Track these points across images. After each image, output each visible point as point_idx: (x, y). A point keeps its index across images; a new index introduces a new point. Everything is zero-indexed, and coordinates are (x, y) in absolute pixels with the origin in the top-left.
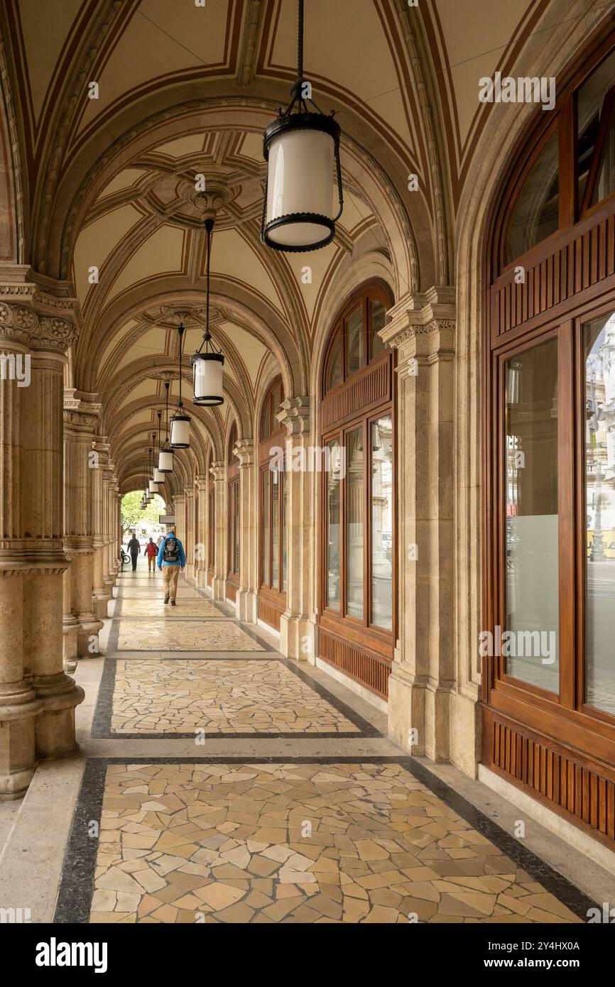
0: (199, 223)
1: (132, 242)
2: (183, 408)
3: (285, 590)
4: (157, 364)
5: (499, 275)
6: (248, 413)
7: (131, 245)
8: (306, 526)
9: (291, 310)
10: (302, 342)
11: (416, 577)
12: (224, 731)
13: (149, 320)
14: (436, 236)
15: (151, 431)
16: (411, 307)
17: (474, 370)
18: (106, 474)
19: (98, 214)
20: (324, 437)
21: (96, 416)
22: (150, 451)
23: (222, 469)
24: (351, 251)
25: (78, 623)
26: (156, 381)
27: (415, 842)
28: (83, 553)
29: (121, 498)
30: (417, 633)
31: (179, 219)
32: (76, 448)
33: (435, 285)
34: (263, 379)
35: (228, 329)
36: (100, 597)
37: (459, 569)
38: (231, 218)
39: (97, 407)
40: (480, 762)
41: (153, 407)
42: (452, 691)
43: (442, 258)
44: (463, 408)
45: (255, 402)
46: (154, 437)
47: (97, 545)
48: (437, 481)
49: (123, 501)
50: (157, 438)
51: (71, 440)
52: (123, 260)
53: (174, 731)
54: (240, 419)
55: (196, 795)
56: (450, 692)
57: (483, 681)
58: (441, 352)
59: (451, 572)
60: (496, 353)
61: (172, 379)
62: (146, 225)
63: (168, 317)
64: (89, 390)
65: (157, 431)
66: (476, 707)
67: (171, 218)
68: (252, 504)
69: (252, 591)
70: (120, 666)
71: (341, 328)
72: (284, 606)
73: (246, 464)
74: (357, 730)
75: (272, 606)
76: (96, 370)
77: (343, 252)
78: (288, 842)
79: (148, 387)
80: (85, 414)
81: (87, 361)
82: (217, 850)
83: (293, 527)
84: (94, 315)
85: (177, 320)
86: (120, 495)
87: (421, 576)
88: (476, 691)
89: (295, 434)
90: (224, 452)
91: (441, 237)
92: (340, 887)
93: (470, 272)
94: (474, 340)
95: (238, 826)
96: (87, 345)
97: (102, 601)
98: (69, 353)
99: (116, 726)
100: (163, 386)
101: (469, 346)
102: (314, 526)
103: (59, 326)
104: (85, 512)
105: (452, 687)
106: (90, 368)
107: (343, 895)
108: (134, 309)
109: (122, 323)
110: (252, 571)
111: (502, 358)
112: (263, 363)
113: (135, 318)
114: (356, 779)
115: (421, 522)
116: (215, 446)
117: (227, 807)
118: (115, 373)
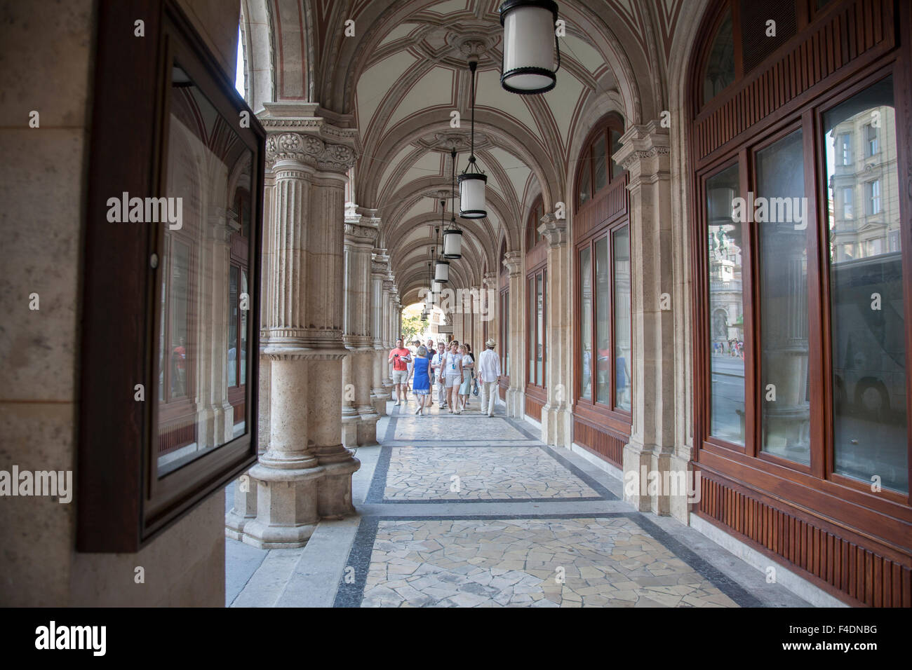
0: (465, 64)
1: (408, 81)
2: (456, 223)
3: (547, 386)
4: (433, 184)
5: (699, 113)
6: (516, 227)
7: (407, 83)
8: (564, 326)
9: (548, 137)
10: (558, 165)
11: (645, 361)
12: (482, 498)
13: (424, 146)
14: (654, 80)
15: (431, 246)
16: (636, 136)
17: (684, 188)
18: (386, 284)
19: (380, 57)
20: (578, 246)
21: (375, 229)
22: (430, 265)
23: (494, 279)
24: (595, 89)
25: (358, 414)
26: (433, 199)
27: (627, 567)
28: (363, 352)
29: (401, 309)
30: (645, 408)
31: (448, 62)
32: (357, 258)
33: (653, 119)
34: (528, 197)
35: (496, 152)
36: (379, 396)
37: (676, 353)
38: (492, 61)
39: (376, 221)
40: (693, 511)
41: (431, 223)
42: (672, 455)
43: (658, 98)
44: (678, 219)
45: (521, 217)
46: (433, 251)
47: (377, 347)
48: (660, 280)
49: (404, 311)
50: (435, 252)
51: (352, 249)
52: (400, 95)
53: (439, 498)
54: (509, 233)
55: (453, 540)
56: (670, 456)
57: (694, 444)
58: (660, 173)
59: (671, 356)
60: (699, 174)
61: (448, 198)
62: (421, 66)
63: (442, 143)
64: (369, 206)
65: (435, 245)
66: (688, 466)
67: (441, 61)
68: (520, 310)
69: (520, 389)
70: (395, 451)
71: (590, 152)
72: (546, 399)
73: (514, 274)
74: (597, 495)
75: (537, 402)
76: (376, 189)
77: (589, 90)
78: (525, 569)
79: (426, 205)
80: (366, 227)
81: (368, 182)
82: (466, 575)
83: (552, 327)
84: (375, 142)
85: (450, 146)
86: (401, 306)
87: (648, 359)
88: (689, 452)
89: (554, 244)
90: (496, 264)
91: (656, 81)
92: (561, 595)
93: (679, 110)
94: (683, 164)
95: (485, 559)
96: (367, 168)
97: (381, 399)
98: (351, 173)
99: (388, 495)
100: (439, 204)
101: (680, 168)
102: (570, 326)
103: (342, 151)
104: (364, 315)
105: (672, 452)
106: (370, 187)
107: (562, 599)
108: (411, 136)
109: (400, 148)
110: (520, 372)
111: (703, 178)
112: (528, 183)
113: (412, 144)
114: (589, 528)
115: (648, 314)
116: (488, 258)
117: (478, 548)
118: (395, 192)
